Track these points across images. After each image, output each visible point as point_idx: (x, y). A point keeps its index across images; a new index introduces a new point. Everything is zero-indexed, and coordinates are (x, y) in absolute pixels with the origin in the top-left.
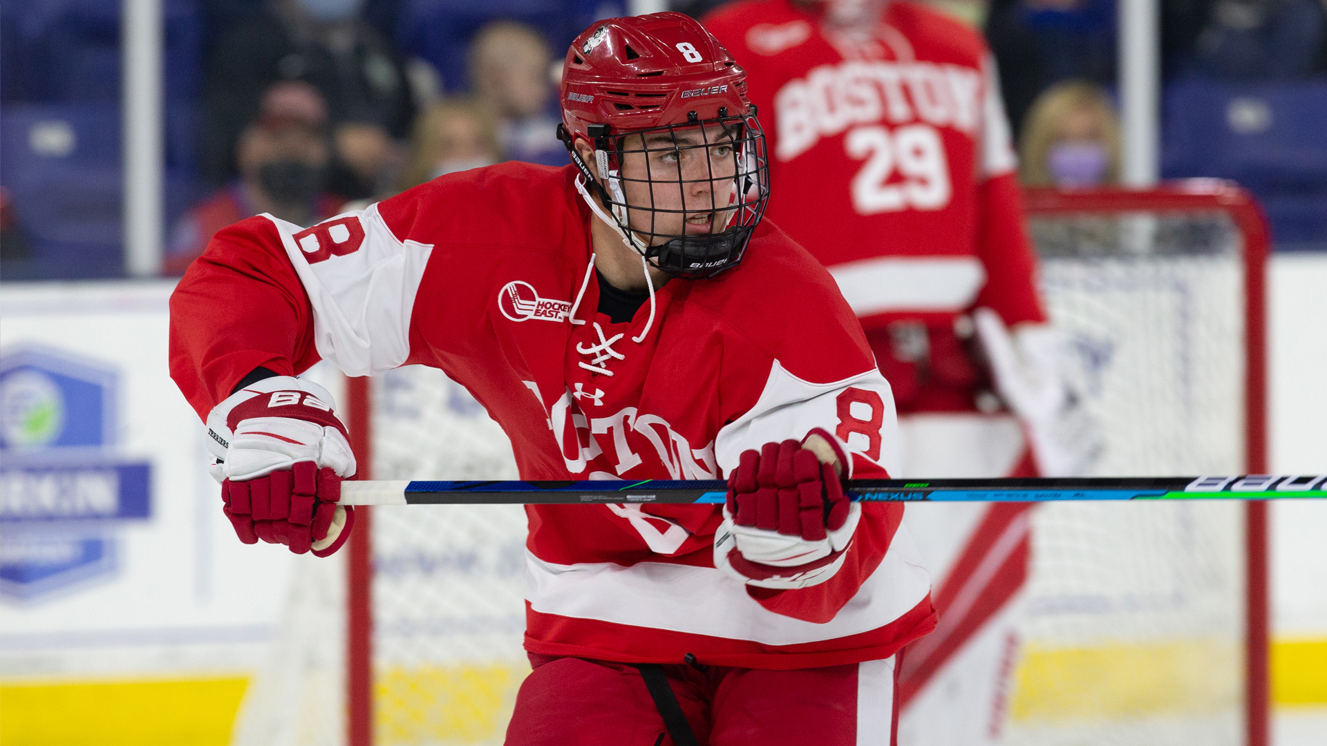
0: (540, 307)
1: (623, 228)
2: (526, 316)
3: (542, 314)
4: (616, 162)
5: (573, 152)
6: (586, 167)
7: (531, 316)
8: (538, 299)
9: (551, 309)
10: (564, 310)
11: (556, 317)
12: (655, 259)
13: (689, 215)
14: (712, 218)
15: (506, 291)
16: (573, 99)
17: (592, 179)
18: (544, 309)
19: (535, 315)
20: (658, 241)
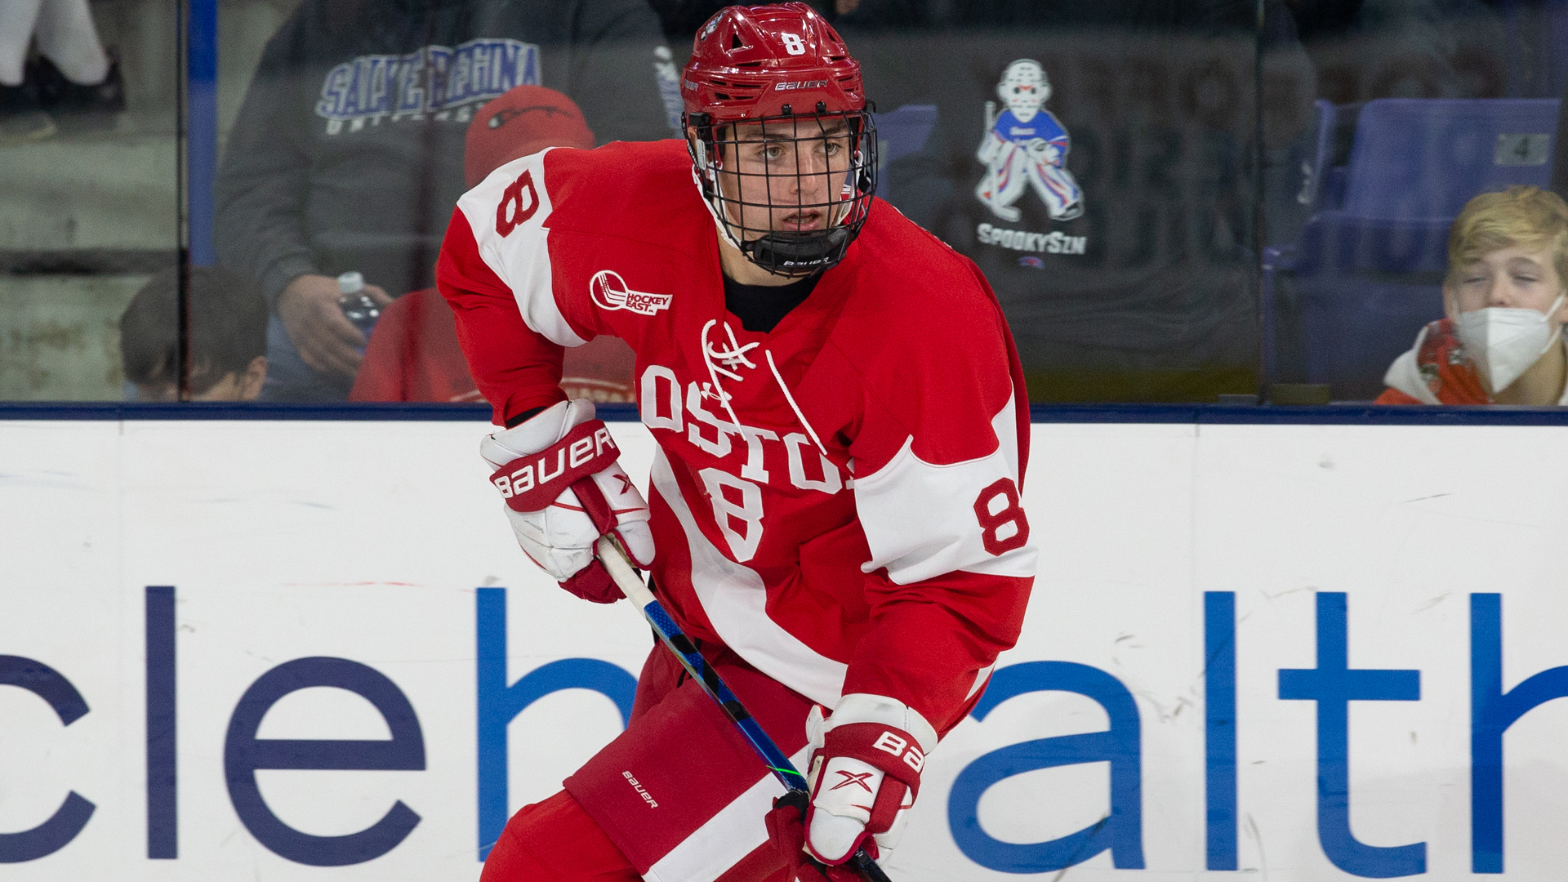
0: (630, 299)
1: (722, 221)
2: (618, 305)
3: (632, 305)
7: (623, 305)
8: (628, 291)
9: (641, 302)
10: (655, 304)
11: (646, 310)
12: (751, 254)
15: (597, 280)
18: (633, 301)
19: (626, 306)
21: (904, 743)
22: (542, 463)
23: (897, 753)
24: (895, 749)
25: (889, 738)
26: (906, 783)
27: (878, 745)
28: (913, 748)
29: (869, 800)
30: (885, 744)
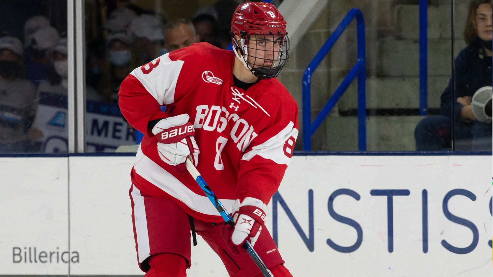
0: (214, 79)
1: (246, 62)
2: (209, 81)
3: (214, 81)
4: (247, 43)
5: (234, 38)
6: (237, 43)
7: (211, 81)
8: (214, 77)
9: (217, 80)
10: (220, 82)
11: (218, 83)
12: (254, 72)
13: (266, 60)
14: (272, 62)
15: (205, 73)
16: (237, 23)
17: (238, 47)
19: (212, 81)
20: (256, 67)
21: (261, 213)
22: (180, 129)
23: (259, 215)
24: (259, 214)
25: (258, 211)
26: (261, 224)
27: (255, 212)
28: (264, 215)
29: (250, 228)
30: (256, 213)
